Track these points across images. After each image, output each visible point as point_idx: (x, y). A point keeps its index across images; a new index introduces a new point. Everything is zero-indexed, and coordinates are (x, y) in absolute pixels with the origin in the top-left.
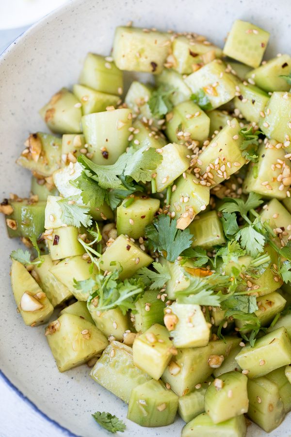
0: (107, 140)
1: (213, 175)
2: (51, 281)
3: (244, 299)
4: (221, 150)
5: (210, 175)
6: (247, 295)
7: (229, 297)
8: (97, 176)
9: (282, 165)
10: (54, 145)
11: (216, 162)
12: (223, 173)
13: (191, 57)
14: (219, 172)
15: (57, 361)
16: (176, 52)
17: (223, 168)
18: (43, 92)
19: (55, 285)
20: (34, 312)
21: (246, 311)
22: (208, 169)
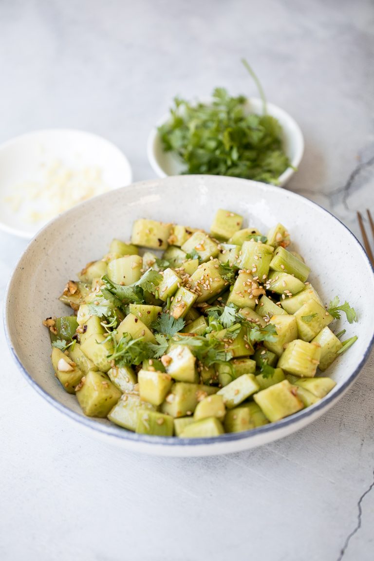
0: (124, 277)
1: (200, 287)
2: (81, 359)
3: (224, 354)
4: (205, 269)
5: (197, 287)
6: (224, 351)
7: (211, 349)
8: (116, 289)
9: (251, 283)
10: (86, 287)
11: (202, 278)
12: (207, 285)
13: (187, 234)
14: (205, 285)
15: (83, 409)
16: (176, 233)
17: (207, 282)
18: (80, 261)
19: (83, 361)
20: (67, 372)
21: (224, 360)
22: (196, 284)
